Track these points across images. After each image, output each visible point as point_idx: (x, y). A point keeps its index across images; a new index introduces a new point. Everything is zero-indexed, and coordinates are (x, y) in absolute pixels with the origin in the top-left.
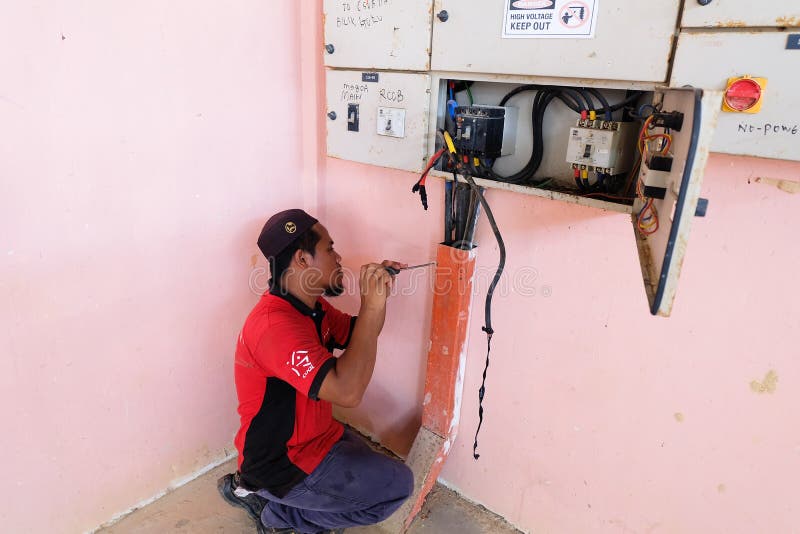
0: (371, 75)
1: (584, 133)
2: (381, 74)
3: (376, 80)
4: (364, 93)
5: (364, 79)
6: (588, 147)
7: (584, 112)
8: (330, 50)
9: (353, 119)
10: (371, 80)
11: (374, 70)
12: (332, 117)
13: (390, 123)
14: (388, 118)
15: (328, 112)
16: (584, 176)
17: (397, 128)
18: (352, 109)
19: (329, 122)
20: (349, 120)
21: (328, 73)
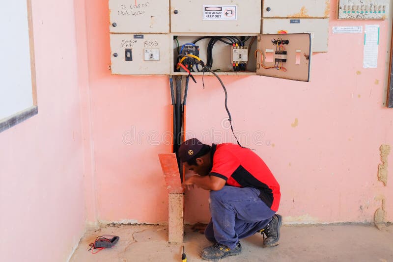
0: (139, 36)
1: (238, 50)
2: (144, 35)
3: (142, 38)
4: (135, 44)
6: (240, 55)
7: (234, 44)
8: (114, 25)
9: (129, 56)
10: (139, 38)
11: (141, 33)
12: (115, 55)
13: (152, 55)
14: (150, 53)
15: (112, 53)
16: (237, 65)
17: (156, 57)
18: (128, 51)
19: (113, 58)
20: (126, 56)
21: (111, 36)
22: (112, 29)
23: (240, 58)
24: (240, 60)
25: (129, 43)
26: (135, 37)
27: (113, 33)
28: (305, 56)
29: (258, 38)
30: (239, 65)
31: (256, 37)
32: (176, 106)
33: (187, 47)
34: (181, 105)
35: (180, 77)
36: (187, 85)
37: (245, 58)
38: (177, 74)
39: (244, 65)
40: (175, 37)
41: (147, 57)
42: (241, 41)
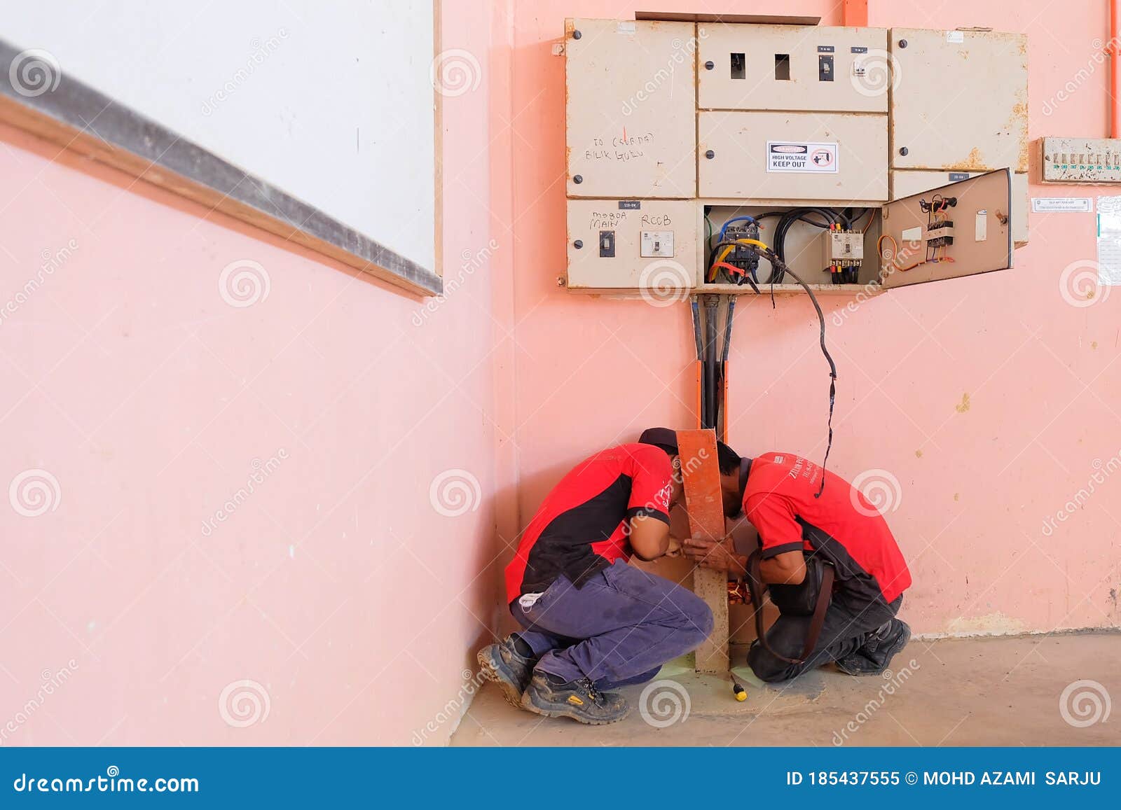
0: (630, 203)
1: (842, 236)
2: (642, 202)
3: (638, 208)
4: (621, 221)
5: (621, 208)
6: (848, 246)
7: (832, 225)
8: (577, 180)
9: (607, 244)
10: (631, 208)
11: (634, 198)
12: (578, 245)
13: (657, 244)
14: (654, 240)
15: (571, 241)
16: (840, 270)
17: (666, 249)
18: (607, 236)
19: (572, 251)
20: (602, 247)
21: (569, 202)
22: (573, 189)
23: (848, 251)
24: (848, 256)
25: (608, 219)
26: (622, 206)
27: (573, 198)
28: (999, 216)
29: (884, 212)
30: (845, 270)
31: (879, 210)
32: (706, 366)
33: (733, 229)
34: (717, 365)
35: (714, 299)
36: (729, 317)
37: (858, 252)
38: (711, 287)
39: (856, 269)
40: (708, 209)
41: (648, 249)
42: (848, 217)
